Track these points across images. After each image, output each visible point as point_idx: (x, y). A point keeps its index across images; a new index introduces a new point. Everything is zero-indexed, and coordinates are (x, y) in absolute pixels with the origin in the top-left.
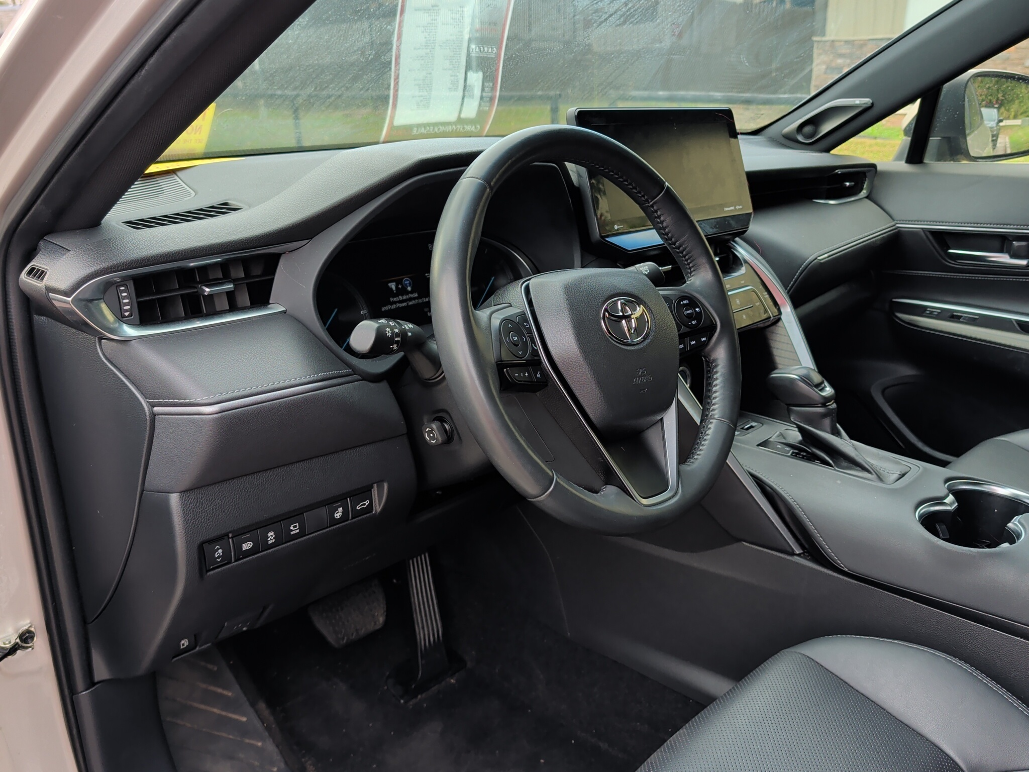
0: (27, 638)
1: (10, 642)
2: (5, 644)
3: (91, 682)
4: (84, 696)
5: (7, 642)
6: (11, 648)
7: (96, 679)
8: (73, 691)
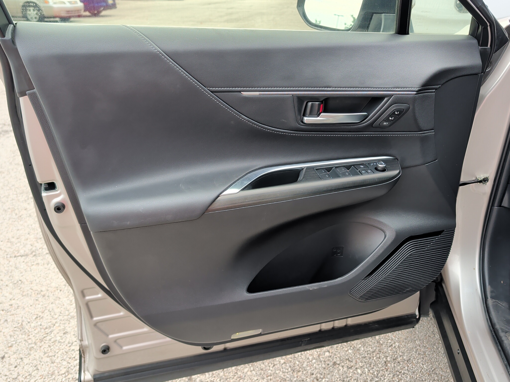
0: (486, 180)
1: (481, 179)
2: (479, 178)
3: (500, 205)
4: (496, 208)
5: (480, 178)
6: (480, 180)
7: (502, 205)
8: (493, 205)
